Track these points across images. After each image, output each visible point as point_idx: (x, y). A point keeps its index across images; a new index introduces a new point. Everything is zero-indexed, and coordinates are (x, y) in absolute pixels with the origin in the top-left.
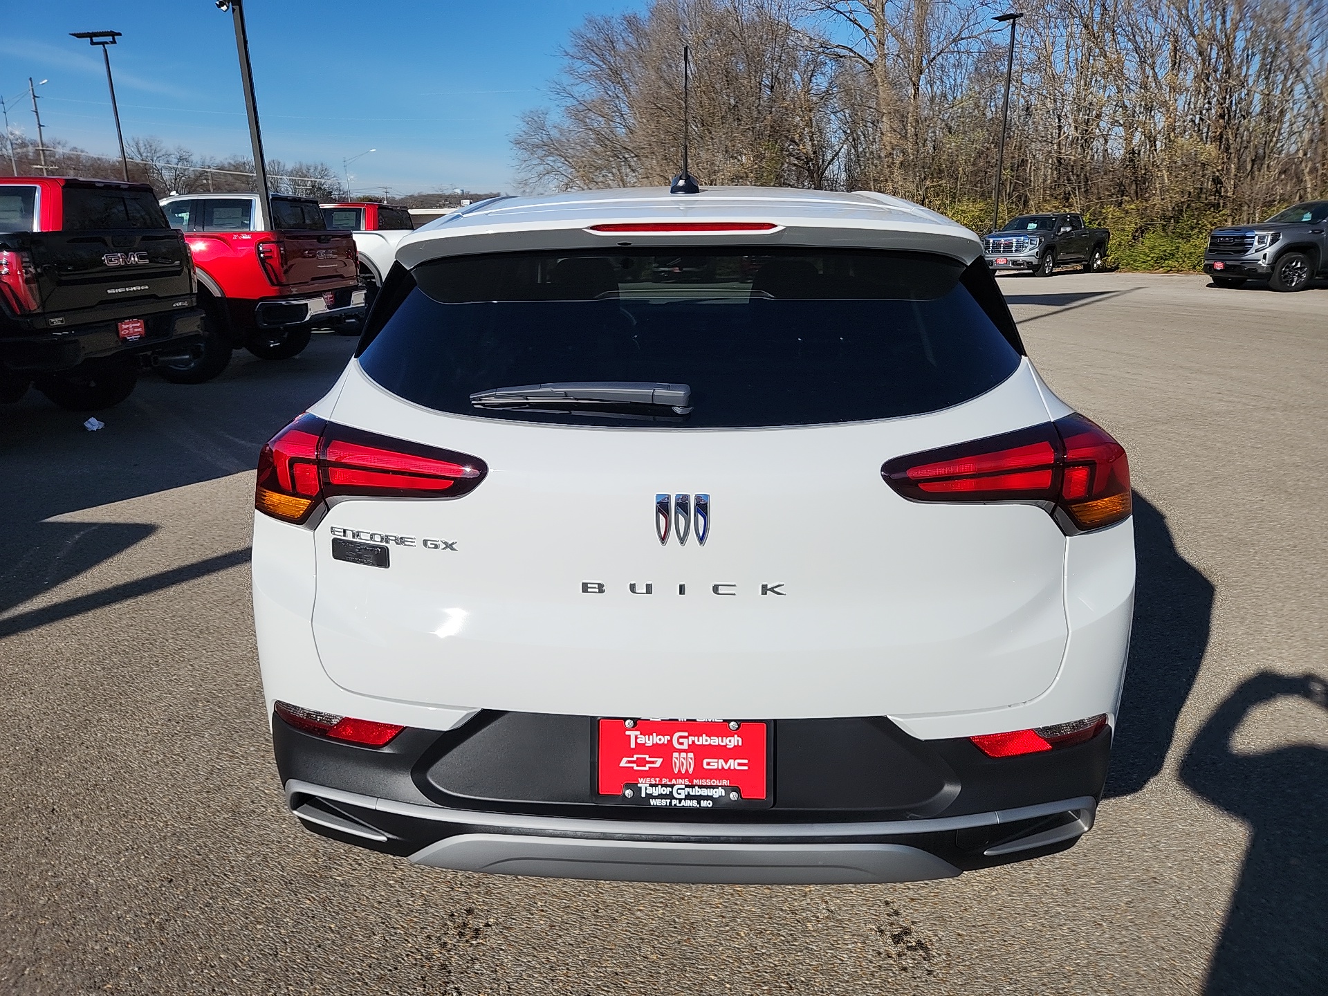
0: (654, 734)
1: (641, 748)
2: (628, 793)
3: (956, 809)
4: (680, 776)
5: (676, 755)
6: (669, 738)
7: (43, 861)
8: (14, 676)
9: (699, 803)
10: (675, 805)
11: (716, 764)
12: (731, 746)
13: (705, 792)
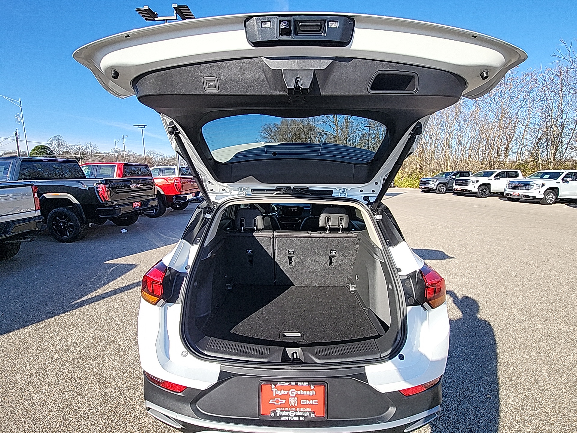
0: (283, 390)
1: (277, 396)
2: (273, 415)
3: (395, 418)
4: (292, 407)
5: (290, 398)
6: (288, 391)
7: (73, 402)
8: (80, 322)
9: (299, 418)
10: (290, 419)
11: (306, 402)
12: (311, 395)
13: (301, 414)
